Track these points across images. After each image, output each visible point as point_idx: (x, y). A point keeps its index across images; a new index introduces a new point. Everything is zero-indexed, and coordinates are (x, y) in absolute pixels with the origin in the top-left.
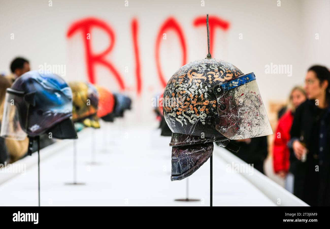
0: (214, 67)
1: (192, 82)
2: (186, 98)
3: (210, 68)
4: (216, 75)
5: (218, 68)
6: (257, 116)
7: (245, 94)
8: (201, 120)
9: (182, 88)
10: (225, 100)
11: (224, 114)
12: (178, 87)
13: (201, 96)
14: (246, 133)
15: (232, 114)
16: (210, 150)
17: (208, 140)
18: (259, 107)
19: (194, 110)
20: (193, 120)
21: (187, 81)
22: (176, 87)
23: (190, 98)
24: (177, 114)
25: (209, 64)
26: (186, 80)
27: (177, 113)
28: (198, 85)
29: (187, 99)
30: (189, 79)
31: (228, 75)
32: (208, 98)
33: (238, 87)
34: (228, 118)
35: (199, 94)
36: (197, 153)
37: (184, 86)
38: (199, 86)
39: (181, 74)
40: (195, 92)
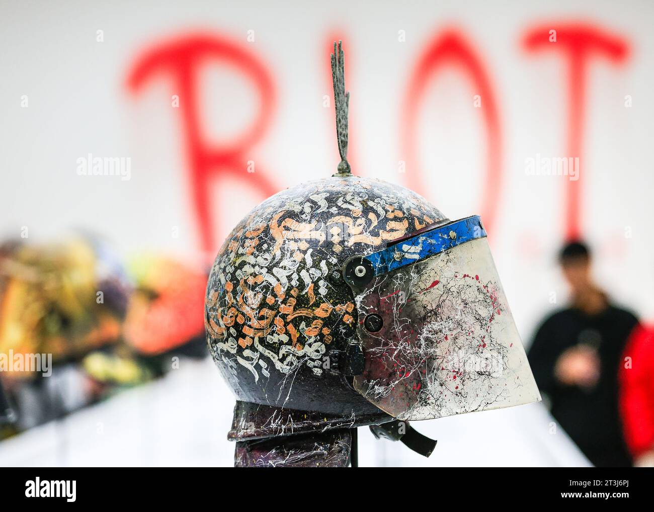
0: (350, 203)
1: (282, 249)
2: (265, 298)
3: (337, 206)
4: (356, 226)
5: (363, 205)
6: (481, 348)
7: (443, 281)
8: (309, 361)
9: (254, 266)
10: (379, 300)
11: (377, 343)
12: (243, 264)
13: (309, 290)
14: (447, 401)
15: (402, 345)
16: (340, 451)
17: (333, 421)
18: (491, 321)
19: (287, 333)
20: (285, 363)
21: (269, 245)
22: (237, 265)
23: (275, 296)
24: (239, 347)
25: (338, 193)
26: (265, 242)
27: (241, 341)
28: (298, 257)
29: (268, 301)
30: (274, 240)
31: (392, 225)
32: (329, 296)
33: (420, 260)
34: (391, 355)
35: (302, 285)
36: (303, 460)
37: (260, 260)
38: (303, 262)
39: (252, 226)
40: (289, 278)
